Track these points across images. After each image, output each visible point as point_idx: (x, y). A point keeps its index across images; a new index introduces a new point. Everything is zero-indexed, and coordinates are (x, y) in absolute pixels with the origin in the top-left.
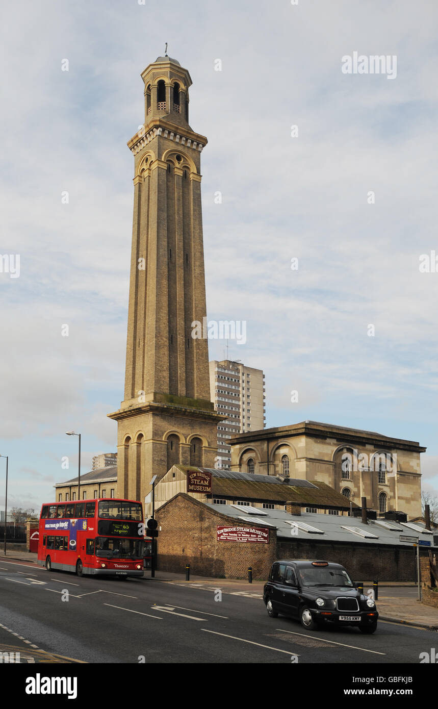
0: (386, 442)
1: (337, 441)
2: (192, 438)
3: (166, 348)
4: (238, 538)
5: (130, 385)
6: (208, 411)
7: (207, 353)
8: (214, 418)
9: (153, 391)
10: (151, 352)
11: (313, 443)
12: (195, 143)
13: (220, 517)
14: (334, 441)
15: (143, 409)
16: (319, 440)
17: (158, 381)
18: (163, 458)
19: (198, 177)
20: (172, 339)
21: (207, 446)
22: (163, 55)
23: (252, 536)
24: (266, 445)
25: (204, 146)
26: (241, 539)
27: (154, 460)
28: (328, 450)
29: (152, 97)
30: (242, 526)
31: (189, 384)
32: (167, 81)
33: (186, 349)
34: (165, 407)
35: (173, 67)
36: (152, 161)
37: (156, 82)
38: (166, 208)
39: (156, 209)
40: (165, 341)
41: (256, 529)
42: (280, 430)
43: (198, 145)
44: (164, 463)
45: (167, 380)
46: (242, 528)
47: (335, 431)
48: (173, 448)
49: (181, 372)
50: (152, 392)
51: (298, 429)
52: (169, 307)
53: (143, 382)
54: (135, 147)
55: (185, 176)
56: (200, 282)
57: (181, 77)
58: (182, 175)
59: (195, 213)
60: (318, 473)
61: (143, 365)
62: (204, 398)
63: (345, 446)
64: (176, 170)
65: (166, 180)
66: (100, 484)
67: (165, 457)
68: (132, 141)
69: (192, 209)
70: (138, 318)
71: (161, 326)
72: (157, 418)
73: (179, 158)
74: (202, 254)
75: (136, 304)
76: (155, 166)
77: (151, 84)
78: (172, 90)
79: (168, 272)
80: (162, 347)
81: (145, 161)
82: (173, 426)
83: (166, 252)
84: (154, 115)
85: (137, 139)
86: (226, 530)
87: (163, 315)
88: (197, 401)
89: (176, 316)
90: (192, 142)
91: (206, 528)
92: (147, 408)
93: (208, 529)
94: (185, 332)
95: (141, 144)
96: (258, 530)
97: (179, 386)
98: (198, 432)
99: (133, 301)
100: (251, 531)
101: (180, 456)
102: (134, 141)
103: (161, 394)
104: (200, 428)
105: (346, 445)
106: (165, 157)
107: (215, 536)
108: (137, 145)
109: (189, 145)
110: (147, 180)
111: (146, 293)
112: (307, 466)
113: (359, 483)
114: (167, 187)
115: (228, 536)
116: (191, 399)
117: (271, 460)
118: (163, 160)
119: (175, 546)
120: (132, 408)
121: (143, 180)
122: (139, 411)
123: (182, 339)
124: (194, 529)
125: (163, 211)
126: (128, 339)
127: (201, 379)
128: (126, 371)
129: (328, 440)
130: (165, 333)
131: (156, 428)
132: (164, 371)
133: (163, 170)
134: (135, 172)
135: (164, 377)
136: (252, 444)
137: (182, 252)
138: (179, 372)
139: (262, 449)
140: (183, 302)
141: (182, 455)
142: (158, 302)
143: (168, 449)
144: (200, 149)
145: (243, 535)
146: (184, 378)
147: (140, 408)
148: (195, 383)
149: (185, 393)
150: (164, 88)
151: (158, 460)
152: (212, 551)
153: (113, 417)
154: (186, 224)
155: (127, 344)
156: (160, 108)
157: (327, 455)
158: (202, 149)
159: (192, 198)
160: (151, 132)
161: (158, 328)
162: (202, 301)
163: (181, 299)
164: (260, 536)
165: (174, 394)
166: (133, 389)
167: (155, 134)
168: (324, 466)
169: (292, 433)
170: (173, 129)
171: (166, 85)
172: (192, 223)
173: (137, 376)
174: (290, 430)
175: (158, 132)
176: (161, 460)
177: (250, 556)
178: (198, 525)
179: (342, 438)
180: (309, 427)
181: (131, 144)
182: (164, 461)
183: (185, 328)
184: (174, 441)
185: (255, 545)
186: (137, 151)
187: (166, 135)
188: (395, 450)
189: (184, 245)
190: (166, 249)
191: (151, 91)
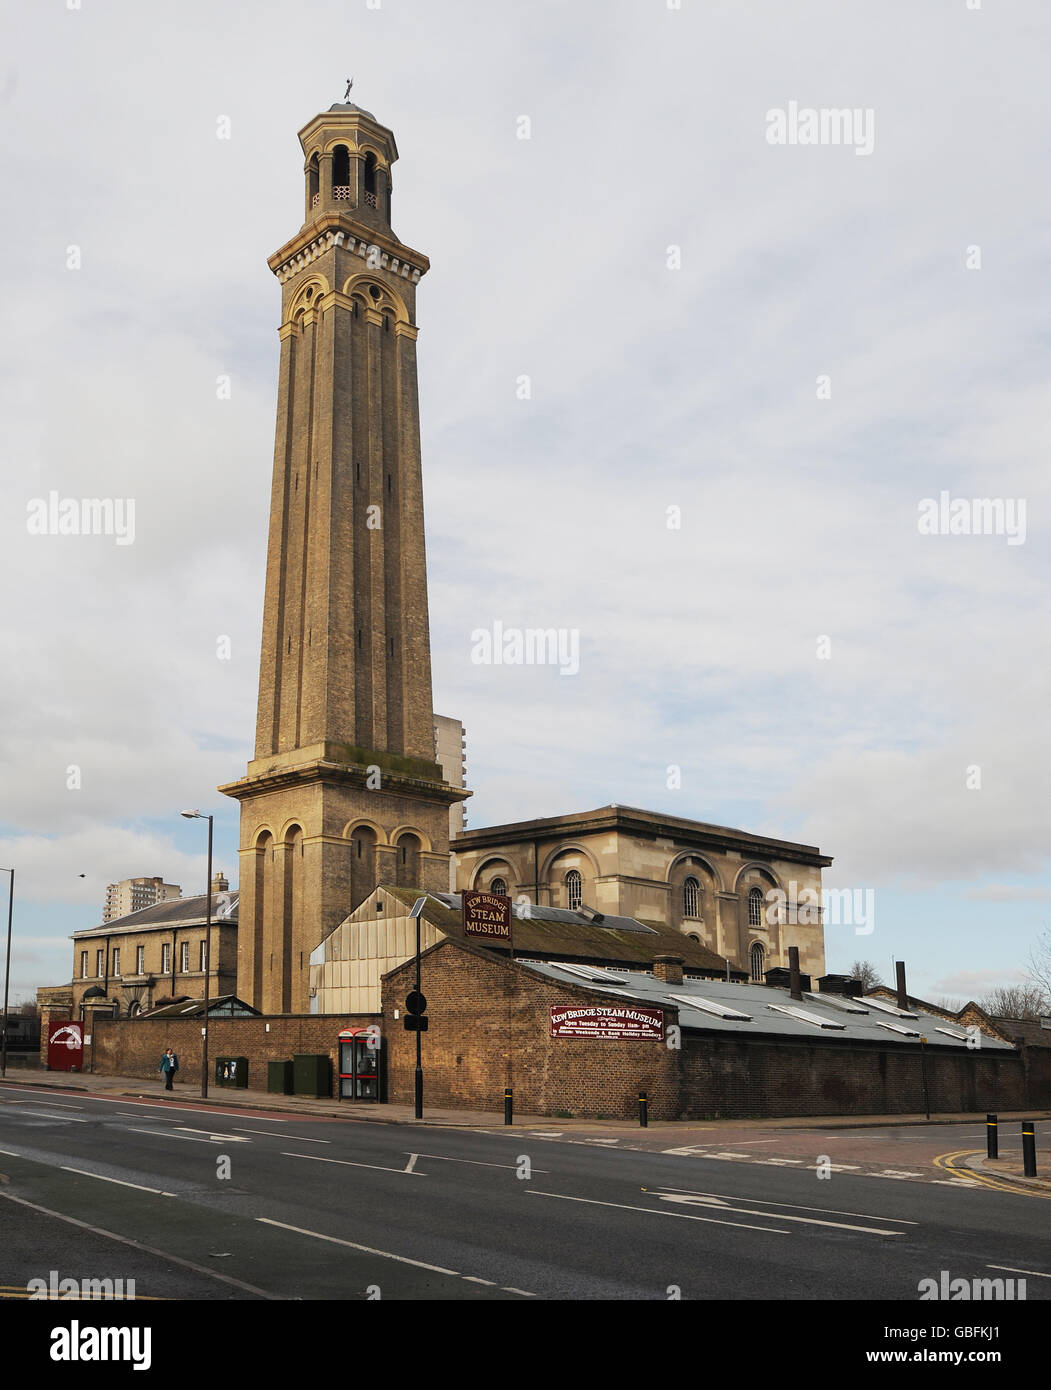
0: (763, 846)
1: (675, 843)
2: (401, 834)
3: (349, 655)
4: (601, 1032)
5: (270, 729)
6: (433, 782)
7: (428, 668)
8: (444, 794)
9: (324, 739)
10: (316, 664)
11: (632, 845)
12: (406, 267)
13: (558, 987)
14: (670, 844)
15: (302, 775)
16: (642, 842)
17: (333, 719)
18: (343, 874)
19: (412, 331)
20: (361, 637)
21: (430, 850)
22: (343, 102)
23: (629, 1025)
24: (531, 852)
25: (422, 273)
26: (606, 1033)
27: (324, 878)
28: (658, 860)
29: (321, 175)
30: (608, 1006)
31: (394, 729)
32: (353, 147)
33: (387, 659)
34: (350, 770)
35: (365, 123)
36: (322, 294)
37: (330, 148)
38: (350, 384)
39: (331, 384)
40: (347, 640)
41: (638, 1012)
42: (564, 822)
43: (411, 270)
44: (345, 884)
45: (352, 718)
46: (609, 1010)
47: (670, 824)
48: (363, 854)
49: (378, 702)
50: (320, 742)
51: (604, 819)
52: (355, 576)
53: (298, 723)
54: (285, 268)
55: (387, 326)
56: (415, 530)
57: (379, 143)
58: (380, 325)
59: (406, 396)
60: (641, 906)
61: (300, 688)
62: (424, 756)
63: (690, 854)
64: (369, 313)
65: (350, 331)
66: (175, 931)
67: (347, 871)
68: (279, 255)
69: (399, 389)
70: (287, 596)
71: (340, 611)
72: (333, 793)
73: (375, 292)
74: (419, 475)
75: (283, 568)
76: (327, 304)
77: (320, 151)
78: (363, 166)
79: (354, 506)
80: (341, 652)
81: (305, 295)
82: (364, 810)
83: (350, 469)
84: (326, 208)
85: (290, 252)
86: (573, 1014)
87: (344, 589)
88: (410, 761)
89: (369, 594)
90: (401, 265)
91: (521, 1012)
92: (312, 772)
93: (527, 1013)
94: (386, 626)
95: (297, 262)
96: (642, 1013)
97: (374, 731)
98: (413, 821)
99: (277, 562)
100: (628, 1015)
101: (377, 871)
102: (284, 256)
103: (340, 746)
104: (416, 815)
105: (692, 852)
106: (349, 288)
107: (546, 1027)
108: (288, 264)
109: (394, 269)
110: (309, 330)
111: (306, 547)
112: (621, 892)
113: (715, 924)
114: (353, 344)
115: (578, 1026)
116: (397, 757)
117: (544, 881)
118: (345, 292)
119: (437, 1051)
120: (273, 774)
121: (299, 330)
122: (294, 779)
123: (380, 638)
124: (487, 1014)
125: (344, 389)
126: (264, 638)
127: (417, 718)
128: (260, 700)
129: (659, 842)
130: (347, 625)
131: (330, 814)
132: (345, 699)
133: (344, 312)
134: (283, 315)
135: (345, 713)
136: (502, 850)
137: (381, 471)
138: (374, 702)
139: (524, 860)
140: (382, 567)
141: (381, 869)
142: (334, 563)
143: (352, 855)
144: (414, 279)
145: (610, 1025)
146: (383, 715)
147: (296, 773)
148: (406, 726)
149: (385, 744)
150: (348, 160)
151: (333, 879)
152: (538, 1059)
153: (231, 792)
154: (388, 417)
155: (263, 647)
156: (339, 196)
157: (657, 869)
158: (419, 280)
159: (400, 368)
160: (321, 240)
161: (333, 615)
162: (419, 567)
163: (379, 561)
164: (647, 1026)
165: (364, 746)
166: (275, 736)
167: (330, 243)
168: (652, 892)
169: (589, 828)
170: (367, 237)
171: (350, 156)
172: (399, 417)
173: (283, 711)
174: (586, 822)
175: (336, 239)
176: (339, 877)
177: (627, 1068)
178: (503, 1004)
179: (686, 837)
180: (623, 815)
181: (277, 261)
182: (345, 880)
183: (386, 617)
184: (365, 839)
185: (638, 1046)
186: (287, 275)
187: (351, 247)
188: (778, 862)
189: (384, 456)
190: (350, 462)
191: (321, 164)
